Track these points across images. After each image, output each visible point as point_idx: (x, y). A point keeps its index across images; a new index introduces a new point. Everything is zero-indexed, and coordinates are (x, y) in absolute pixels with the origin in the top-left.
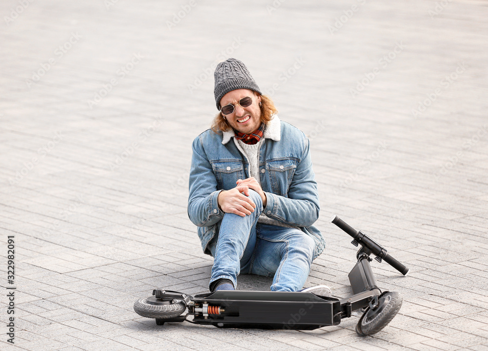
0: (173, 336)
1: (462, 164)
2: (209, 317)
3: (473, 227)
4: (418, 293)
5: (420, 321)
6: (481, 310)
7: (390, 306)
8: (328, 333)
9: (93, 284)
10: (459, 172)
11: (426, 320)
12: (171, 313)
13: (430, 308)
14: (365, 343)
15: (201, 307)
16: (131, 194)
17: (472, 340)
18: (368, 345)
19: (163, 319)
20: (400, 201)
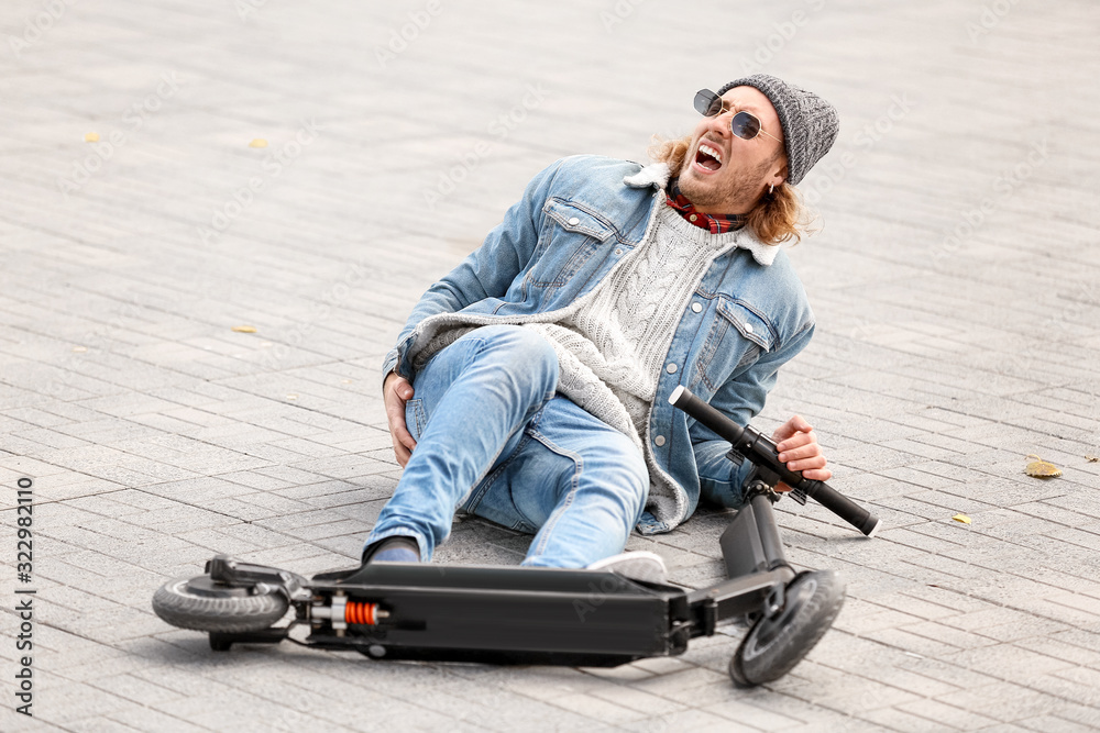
0: (252, 679)
1: (1048, 255)
2: (348, 631)
3: (1058, 417)
4: (898, 580)
5: (897, 652)
6: (1058, 626)
7: (812, 607)
8: (655, 676)
9: (56, 543)
10: (1038, 274)
11: (913, 648)
12: (248, 619)
13: (927, 620)
14: (749, 704)
15: (328, 603)
16: (175, 314)
17: (1029, 704)
18: (756, 710)
19: (228, 634)
20: (876, 345)
